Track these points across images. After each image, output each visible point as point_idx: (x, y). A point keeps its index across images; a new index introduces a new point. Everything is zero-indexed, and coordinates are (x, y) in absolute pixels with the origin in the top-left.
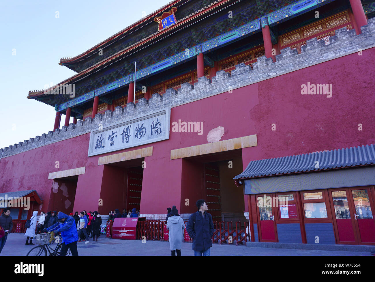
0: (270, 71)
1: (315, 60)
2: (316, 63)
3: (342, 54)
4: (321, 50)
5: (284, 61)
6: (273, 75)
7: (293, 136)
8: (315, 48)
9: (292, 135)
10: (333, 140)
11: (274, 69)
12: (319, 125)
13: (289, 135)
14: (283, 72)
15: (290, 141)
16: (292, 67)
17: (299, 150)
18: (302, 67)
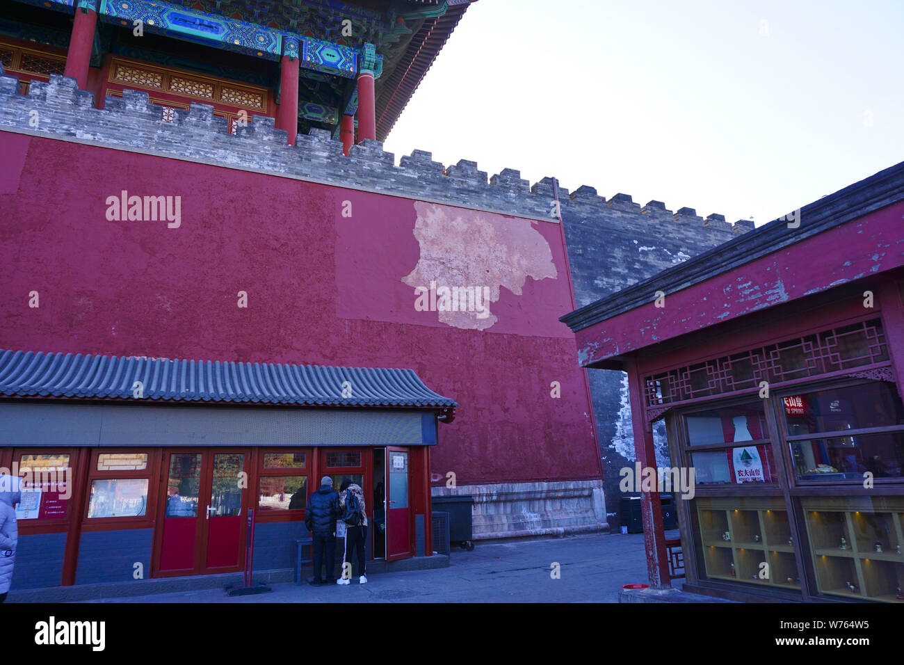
0: (77, 123)
1: (198, 152)
2: (197, 158)
3: (253, 167)
4: (216, 139)
5: (125, 119)
6: (84, 136)
7: (91, 306)
8: (205, 127)
9: (91, 302)
10: (186, 339)
11: (90, 123)
12: (165, 297)
13: (82, 301)
14: (112, 143)
15: (80, 316)
16: (141, 144)
17: (100, 343)
18: (164, 153)
